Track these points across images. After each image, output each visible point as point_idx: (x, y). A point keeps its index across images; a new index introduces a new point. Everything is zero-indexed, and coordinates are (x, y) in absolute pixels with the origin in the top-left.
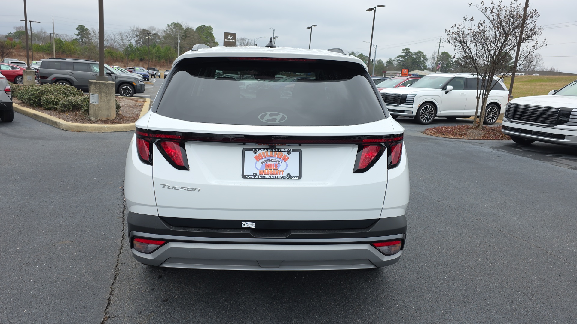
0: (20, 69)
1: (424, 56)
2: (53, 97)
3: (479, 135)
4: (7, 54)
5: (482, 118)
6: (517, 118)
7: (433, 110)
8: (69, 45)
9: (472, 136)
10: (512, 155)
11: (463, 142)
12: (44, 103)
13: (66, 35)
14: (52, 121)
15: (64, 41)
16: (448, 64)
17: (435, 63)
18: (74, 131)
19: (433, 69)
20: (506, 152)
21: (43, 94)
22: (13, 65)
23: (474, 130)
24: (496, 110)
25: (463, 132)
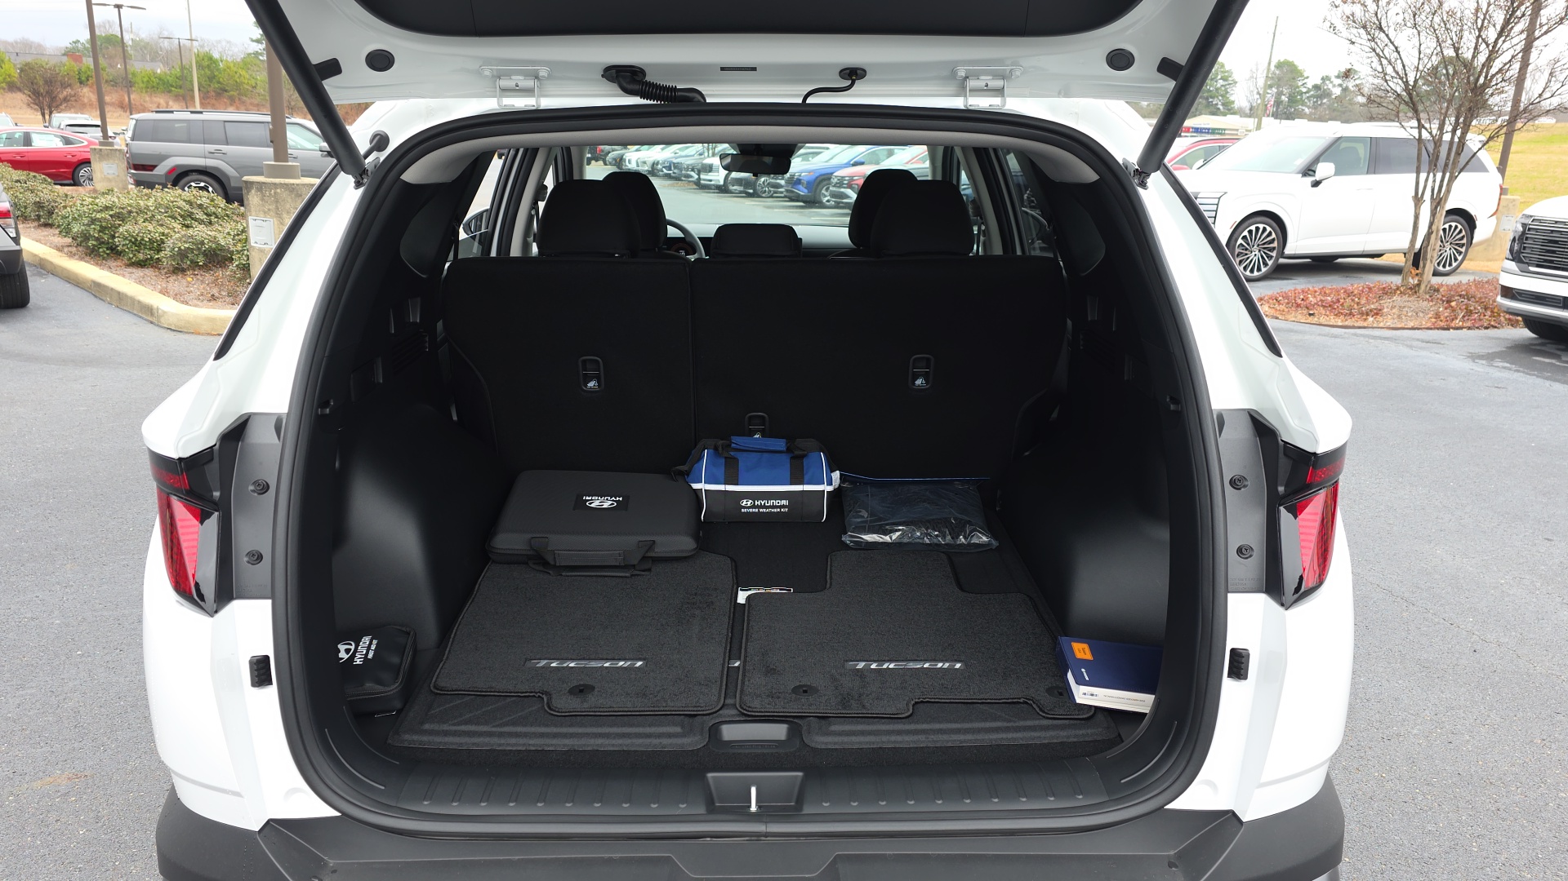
0: (86, 143)
1: (1226, 74)
2: (150, 228)
3: (1421, 315)
4: (65, 100)
5: (1429, 261)
6: (1552, 262)
7: (1274, 240)
8: (235, 69)
9: (1399, 317)
10: (1539, 381)
11: (1375, 338)
12: (125, 248)
13: (229, 42)
14: (139, 302)
15: (222, 61)
16: (1294, 93)
17: (1258, 93)
18: (203, 334)
19: (1251, 110)
20: (1518, 371)
21: (123, 221)
22: (69, 133)
23: (1406, 298)
24: (1461, 231)
25: (1372, 306)
